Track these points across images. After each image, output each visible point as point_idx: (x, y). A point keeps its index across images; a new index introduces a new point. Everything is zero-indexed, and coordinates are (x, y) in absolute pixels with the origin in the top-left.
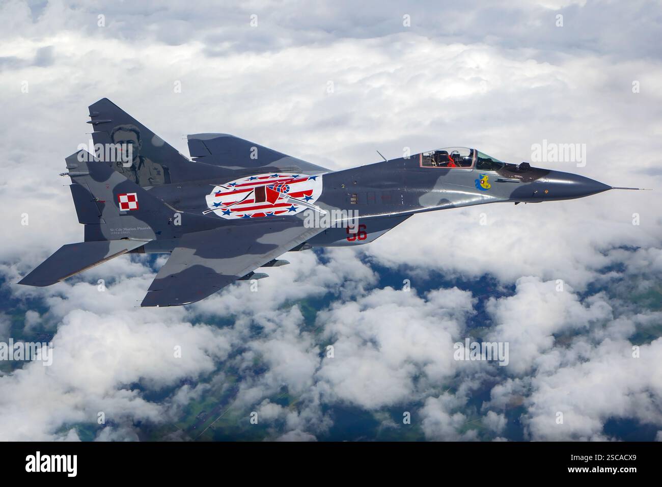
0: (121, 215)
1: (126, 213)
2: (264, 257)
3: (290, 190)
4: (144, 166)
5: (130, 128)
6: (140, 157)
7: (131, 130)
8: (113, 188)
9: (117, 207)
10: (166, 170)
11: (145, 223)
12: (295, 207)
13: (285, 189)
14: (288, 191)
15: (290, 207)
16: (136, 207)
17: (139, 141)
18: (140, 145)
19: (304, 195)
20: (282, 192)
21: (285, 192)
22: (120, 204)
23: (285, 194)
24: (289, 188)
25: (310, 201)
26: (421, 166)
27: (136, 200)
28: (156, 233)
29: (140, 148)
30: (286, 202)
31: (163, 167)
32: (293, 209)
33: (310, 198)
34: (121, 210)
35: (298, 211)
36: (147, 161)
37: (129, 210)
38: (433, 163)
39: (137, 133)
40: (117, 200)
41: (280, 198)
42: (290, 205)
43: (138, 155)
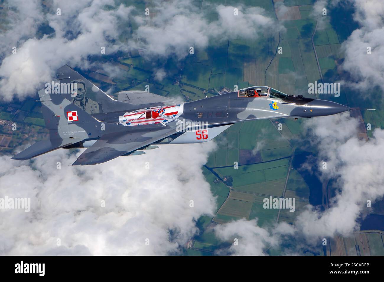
0: (69, 124)
1: (71, 123)
2: (144, 143)
3: (165, 112)
4: (88, 103)
5: (80, 82)
6: (86, 98)
7: (81, 83)
8: (64, 108)
9: (66, 119)
10: (100, 105)
11: (82, 129)
12: (166, 120)
13: (162, 111)
14: (164, 112)
15: (164, 120)
16: (77, 119)
17: (85, 88)
18: (85, 91)
19: (173, 114)
20: (161, 113)
21: (162, 113)
22: (68, 117)
23: (162, 114)
24: (165, 111)
25: (175, 117)
26: (239, 96)
27: (77, 115)
28: (88, 134)
29: (85, 93)
30: (162, 118)
31: (98, 104)
32: (165, 121)
33: (176, 116)
34: (69, 121)
35: (167, 122)
36: (90, 100)
37: (73, 121)
38: (246, 95)
39: (84, 84)
40: (66, 115)
41: (159, 116)
42: (164, 119)
43: (85, 97)
